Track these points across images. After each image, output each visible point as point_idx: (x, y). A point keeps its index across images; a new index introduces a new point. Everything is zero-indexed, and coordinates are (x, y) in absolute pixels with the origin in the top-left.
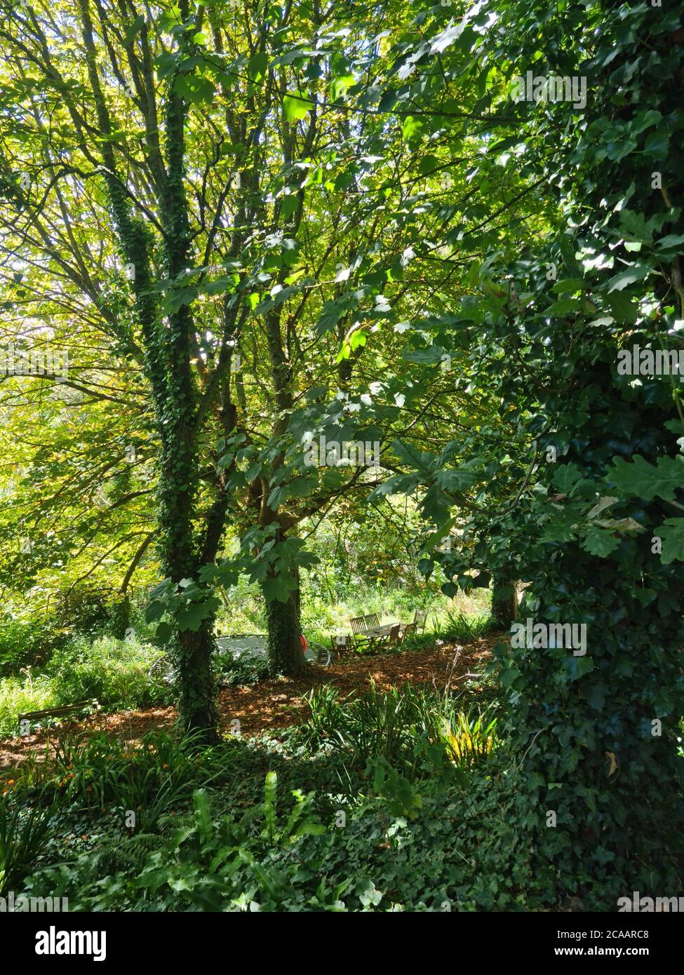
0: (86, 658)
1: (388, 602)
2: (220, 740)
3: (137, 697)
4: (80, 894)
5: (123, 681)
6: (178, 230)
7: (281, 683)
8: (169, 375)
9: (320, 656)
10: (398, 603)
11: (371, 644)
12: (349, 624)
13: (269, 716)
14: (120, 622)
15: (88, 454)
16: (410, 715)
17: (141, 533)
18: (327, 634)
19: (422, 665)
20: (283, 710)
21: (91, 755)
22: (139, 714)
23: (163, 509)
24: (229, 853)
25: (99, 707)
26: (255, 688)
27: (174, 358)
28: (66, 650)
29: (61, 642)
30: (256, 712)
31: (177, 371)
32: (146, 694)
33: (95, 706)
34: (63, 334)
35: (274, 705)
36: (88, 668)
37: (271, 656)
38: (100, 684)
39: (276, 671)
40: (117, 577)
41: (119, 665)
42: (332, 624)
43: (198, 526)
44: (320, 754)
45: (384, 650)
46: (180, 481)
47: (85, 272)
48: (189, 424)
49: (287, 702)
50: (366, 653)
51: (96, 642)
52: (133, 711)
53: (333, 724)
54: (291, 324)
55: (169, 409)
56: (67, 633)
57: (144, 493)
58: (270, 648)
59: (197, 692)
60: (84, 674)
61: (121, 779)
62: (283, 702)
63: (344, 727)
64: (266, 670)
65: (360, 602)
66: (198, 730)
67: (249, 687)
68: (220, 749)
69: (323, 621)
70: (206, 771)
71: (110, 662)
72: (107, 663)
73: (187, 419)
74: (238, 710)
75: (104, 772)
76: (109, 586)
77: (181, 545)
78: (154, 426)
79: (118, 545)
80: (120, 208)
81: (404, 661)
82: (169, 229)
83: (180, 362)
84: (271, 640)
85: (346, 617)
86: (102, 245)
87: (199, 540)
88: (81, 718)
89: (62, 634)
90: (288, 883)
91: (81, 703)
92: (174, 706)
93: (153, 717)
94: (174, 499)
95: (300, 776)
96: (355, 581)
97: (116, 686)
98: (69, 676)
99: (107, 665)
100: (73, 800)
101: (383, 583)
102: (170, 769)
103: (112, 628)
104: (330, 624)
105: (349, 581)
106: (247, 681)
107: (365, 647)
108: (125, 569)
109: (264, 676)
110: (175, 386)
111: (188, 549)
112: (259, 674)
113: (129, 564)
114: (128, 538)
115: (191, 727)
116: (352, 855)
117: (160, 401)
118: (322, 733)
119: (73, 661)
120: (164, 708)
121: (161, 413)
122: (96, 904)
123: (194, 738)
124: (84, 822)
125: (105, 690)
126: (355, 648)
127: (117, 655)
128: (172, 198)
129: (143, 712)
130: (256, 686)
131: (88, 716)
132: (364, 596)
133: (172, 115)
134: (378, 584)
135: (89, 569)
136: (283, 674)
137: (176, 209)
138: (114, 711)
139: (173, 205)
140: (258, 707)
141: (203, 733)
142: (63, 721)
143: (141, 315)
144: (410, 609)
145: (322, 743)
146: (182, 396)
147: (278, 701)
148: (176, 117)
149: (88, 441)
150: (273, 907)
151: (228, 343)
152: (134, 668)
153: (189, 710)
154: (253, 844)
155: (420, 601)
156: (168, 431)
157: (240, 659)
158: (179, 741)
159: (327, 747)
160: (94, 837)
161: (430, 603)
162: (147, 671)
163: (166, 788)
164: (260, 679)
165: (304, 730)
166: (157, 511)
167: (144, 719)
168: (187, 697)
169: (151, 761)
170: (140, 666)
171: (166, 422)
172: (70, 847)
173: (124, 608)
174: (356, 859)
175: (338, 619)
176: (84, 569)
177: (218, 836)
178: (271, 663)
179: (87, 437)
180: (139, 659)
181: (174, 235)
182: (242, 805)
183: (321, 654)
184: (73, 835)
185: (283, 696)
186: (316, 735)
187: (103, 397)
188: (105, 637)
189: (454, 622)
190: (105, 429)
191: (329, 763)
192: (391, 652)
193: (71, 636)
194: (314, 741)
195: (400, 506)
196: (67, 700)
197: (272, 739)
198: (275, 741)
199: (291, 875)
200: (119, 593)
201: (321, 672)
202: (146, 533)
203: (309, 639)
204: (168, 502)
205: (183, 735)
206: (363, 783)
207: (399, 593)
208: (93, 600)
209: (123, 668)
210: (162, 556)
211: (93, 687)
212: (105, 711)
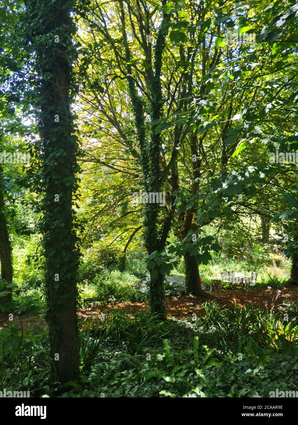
0: (108, 278)
1: (238, 267)
2: (166, 319)
3: (129, 296)
4: (116, 376)
5: (123, 289)
6: (157, 100)
7: (191, 298)
8: (150, 162)
9: (207, 288)
10: (243, 267)
11: (230, 285)
12: (220, 275)
13: (185, 311)
14: (122, 265)
15: (114, 194)
16: (253, 319)
17: (132, 228)
18: (210, 278)
19: (256, 297)
20: (192, 309)
21: (114, 318)
22: (131, 304)
23: (145, 219)
24: (179, 368)
25: (114, 299)
26: (179, 299)
27: (153, 155)
28: (100, 274)
29: (99, 271)
30: (180, 309)
31: (154, 160)
32: (134, 296)
33: (113, 299)
34: (106, 145)
35: (187, 307)
36: (109, 282)
37: (186, 285)
38: (114, 290)
39: (189, 292)
40: (122, 246)
41: (121, 283)
42: (212, 274)
43: (159, 227)
44: (210, 331)
45: (237, 288)
46: (153, 207)
47: (116, 119)
48: (158, 183)
49: (194, 306)
50: (227, 288)
51: (112, 272)
52: (128, 302)
53: (215, 319)
54: (201, 140)
55: (150, 176)
56: (101, 267)
57: (135, 211)
58: (186, 282)
59: (157, 297)
60: (108, 285)
61: (127, 330)
62: (192, 306)
63: (221, 321)
64: (184, 291)
65: (225, 265)
66: (157, 314)
67: (177, 298)
68: (166, 323)
69: (208, 272)
70: (161, 332)
71: (117, 281)
72: (116, 281)
73: (157, 181)
74: (172, 307)
75: (120, 326)
76: (119, 249)
77: (152, 234)
78: (142, 184)
79: (123, 233)
80: (133, 92)
81: (247, 294)
82: (153, 100)
83: (156, 156)
84: (186, 278)
85: (218, 271)
86: (122, 107)
87: (160, 233)
88: (108, 302)
89: (99, 268)
90: (215, 386)
91: (107, 297)
92: (145, 302)
93: (137, 306)
94: (150, 215)
95: (202, 340)
96: (223, 256)
97: (120, 291)
98: (102, 285)
99: (116, 282)
100: (108, 336)
101: (236, 258)
102: (146, 329)
103: (118, 267)
104: (211, 274)
105: (220, 256)
106: (176, 295)
107: (227, 286)
108: (125, 243)
109: (183, 294)
110: (153, 166)
111: (155, 236)
112: (181, 293)
113: (127, 241)
114: (127, 230)
115: (154, 312)
116: (239, 378)
117: (146, 173)
118: (211, 322)
119: (103, 279)
120: (141, 302)
121: (146, 178)
122: (123, 381)
123: (156, 317)
124: (112, 346)
125: (116, 292)
126: (223, 286)
127: (120, 278)
128: (156, 86)
129: (132, 303)
130: (180, 298)
131: (111, 302)
132: (227, 263)
133: (158, 50)
134: (234, 258)
135: (111, 242)
136: (191, 294)
137: (157, 90)
138: (121, 302)
139: (156, 89)
140: (181, 307)
141: (159, 315)
142: (101, 303)
143: (139, 137)
144: (249, 271)
145: (211, 326)
146: (155, 171)
147: (190, 306)
148: (159, 51)
149: (114, 189)
150: (211, 396)
151: (176, 148)
152: (127, 285)
153: (153, 305)
154: (188, 366)
155: (254, 268)
156: (149, 185)
157: (172, 285)
158: (149, 317)
159: (213, 328)
160: (117, 353)
161: (259, 269)
162: (133, 287)
163: (145, 337)
164: (181, 295)
165: (202, 320)
166: (142, 220)
167: (134, 306)
168: (153, 299)
169: (138, 324)
170: (130, 284)
171: (148, 182)
172: (107, 355)
173: (123, 259)
174: (241, 380)
175: (215, 272)
176: (109, 242)
177: (173, 360)
178: (186, 288)
179: (113, 187)
180: (129, 281)
181: (156, 102)
182: (176, 348)
183: (208, 287)
184: (108, 351)
185: (192, 304)
186: (208, 322)
187: (120, 171)
188: (116, 271)
189: (271, 279)
190: (121, 184)
191: (214, 336)
192: (240, 289)
193: (102, 269)
194: (207, 325)
195: (247, 223)
196: (101, 295)
197: (188, 322)
198: (190, 323)
199: (216, 383)
200: (123, 252)
201: (208, 295)
202: (134, 228)
203: (202, 279)
204: (148, 216)
205: (151, 315)
206: (231, 347)
207: (244, 263)
208: (111, 255)
209: (123, 284)
210: (145, 238)
211: (111, 290)
212: (117, 301)
